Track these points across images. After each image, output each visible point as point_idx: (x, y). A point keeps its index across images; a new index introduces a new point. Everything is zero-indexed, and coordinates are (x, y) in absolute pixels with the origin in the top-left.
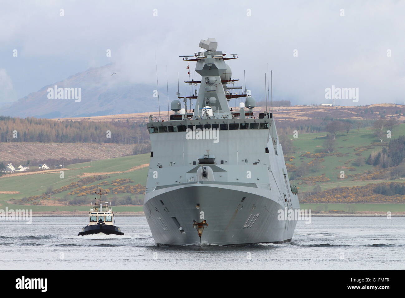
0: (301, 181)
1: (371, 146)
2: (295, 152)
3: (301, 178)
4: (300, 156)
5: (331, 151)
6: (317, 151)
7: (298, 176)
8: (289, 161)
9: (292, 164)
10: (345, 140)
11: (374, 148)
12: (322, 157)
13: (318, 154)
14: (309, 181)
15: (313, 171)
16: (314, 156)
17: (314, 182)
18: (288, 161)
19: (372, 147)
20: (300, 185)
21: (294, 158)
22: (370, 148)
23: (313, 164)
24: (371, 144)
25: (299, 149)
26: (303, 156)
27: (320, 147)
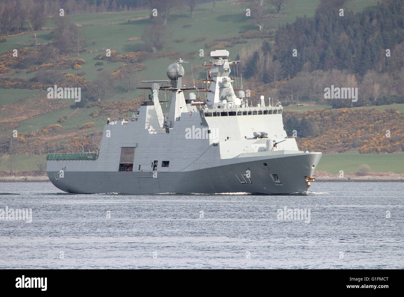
0: (97, 110)
1: (239, 39)
2: (84, 51)
3: (97, 103)
4: (95, 59)
5: (159, 47)
6: (129, 49)
7: (92, 99)
8: (73, 68)
9: (78, 75)
10: (188, 26)
11: (246, 42)
12: (139, 61)
13: (132, 55)
14: (113, 109)
15: (123, 90)
16: (124, 59)
17: (124, 112)
18: (71, 69)
19: (241, 40)
20: (96, 117)
21: (84, 63)
22: (238, 43)
23: (122, 76)
24: (241, 34)
25: (94, 43)
26: (102, 59)
27: (135, 39)
